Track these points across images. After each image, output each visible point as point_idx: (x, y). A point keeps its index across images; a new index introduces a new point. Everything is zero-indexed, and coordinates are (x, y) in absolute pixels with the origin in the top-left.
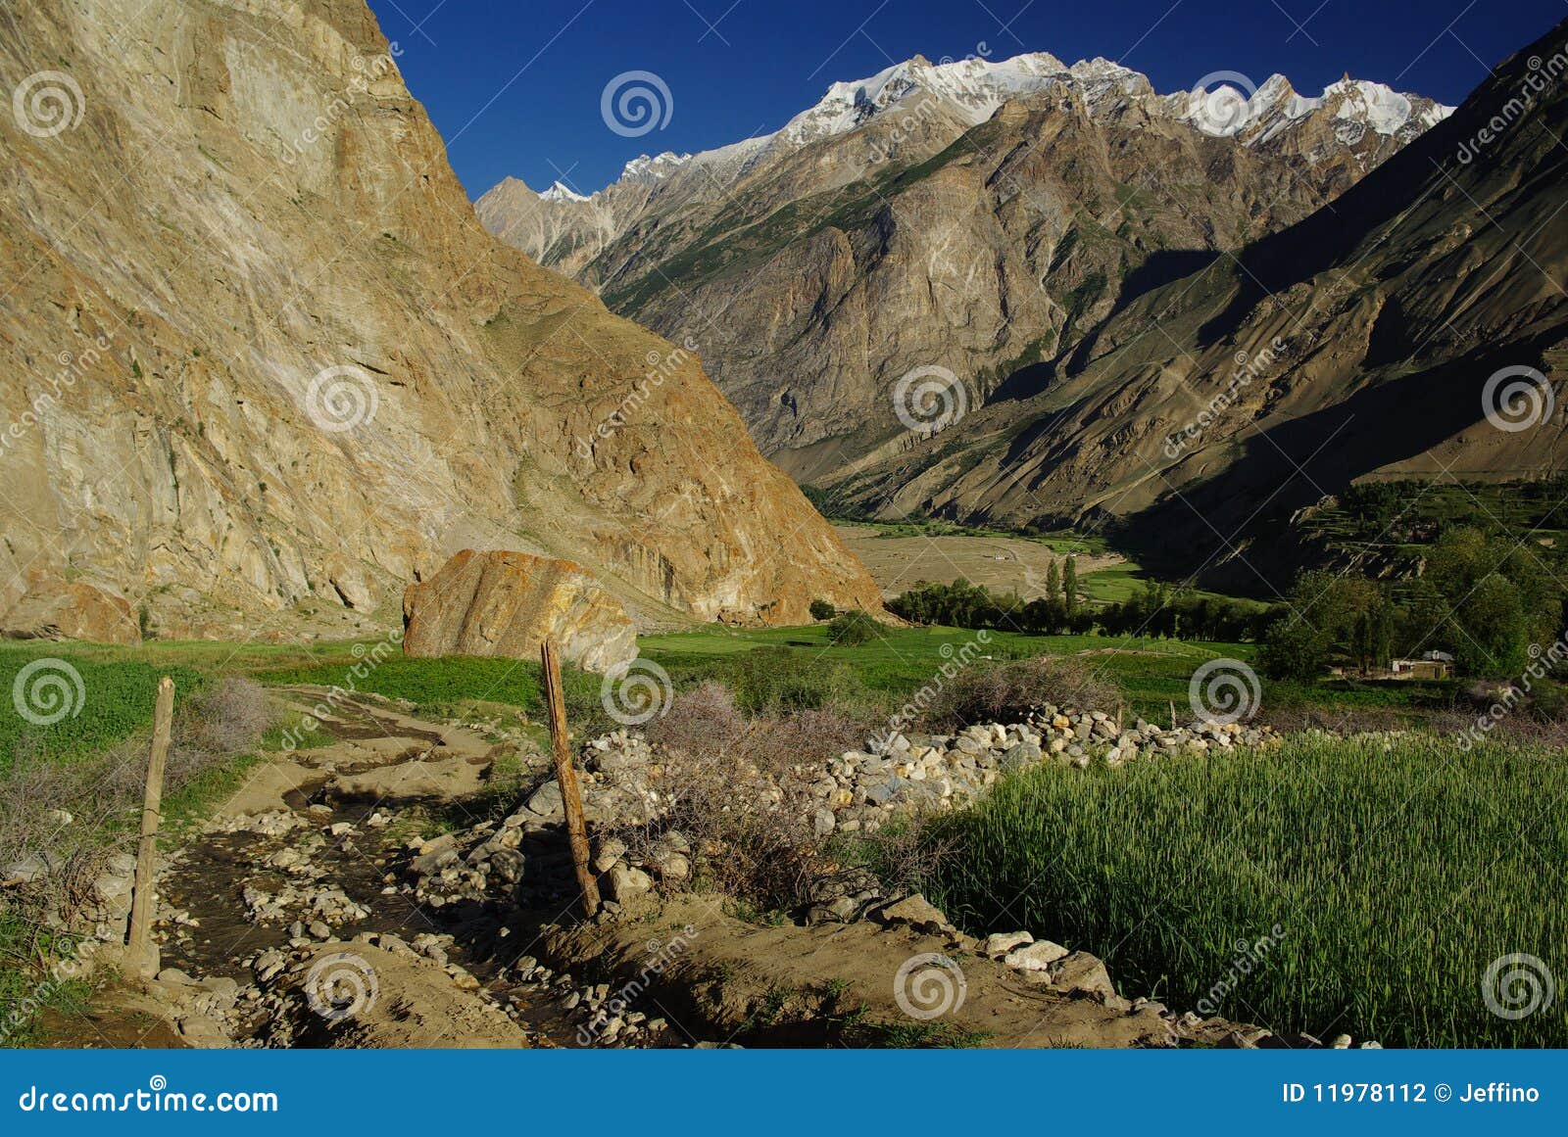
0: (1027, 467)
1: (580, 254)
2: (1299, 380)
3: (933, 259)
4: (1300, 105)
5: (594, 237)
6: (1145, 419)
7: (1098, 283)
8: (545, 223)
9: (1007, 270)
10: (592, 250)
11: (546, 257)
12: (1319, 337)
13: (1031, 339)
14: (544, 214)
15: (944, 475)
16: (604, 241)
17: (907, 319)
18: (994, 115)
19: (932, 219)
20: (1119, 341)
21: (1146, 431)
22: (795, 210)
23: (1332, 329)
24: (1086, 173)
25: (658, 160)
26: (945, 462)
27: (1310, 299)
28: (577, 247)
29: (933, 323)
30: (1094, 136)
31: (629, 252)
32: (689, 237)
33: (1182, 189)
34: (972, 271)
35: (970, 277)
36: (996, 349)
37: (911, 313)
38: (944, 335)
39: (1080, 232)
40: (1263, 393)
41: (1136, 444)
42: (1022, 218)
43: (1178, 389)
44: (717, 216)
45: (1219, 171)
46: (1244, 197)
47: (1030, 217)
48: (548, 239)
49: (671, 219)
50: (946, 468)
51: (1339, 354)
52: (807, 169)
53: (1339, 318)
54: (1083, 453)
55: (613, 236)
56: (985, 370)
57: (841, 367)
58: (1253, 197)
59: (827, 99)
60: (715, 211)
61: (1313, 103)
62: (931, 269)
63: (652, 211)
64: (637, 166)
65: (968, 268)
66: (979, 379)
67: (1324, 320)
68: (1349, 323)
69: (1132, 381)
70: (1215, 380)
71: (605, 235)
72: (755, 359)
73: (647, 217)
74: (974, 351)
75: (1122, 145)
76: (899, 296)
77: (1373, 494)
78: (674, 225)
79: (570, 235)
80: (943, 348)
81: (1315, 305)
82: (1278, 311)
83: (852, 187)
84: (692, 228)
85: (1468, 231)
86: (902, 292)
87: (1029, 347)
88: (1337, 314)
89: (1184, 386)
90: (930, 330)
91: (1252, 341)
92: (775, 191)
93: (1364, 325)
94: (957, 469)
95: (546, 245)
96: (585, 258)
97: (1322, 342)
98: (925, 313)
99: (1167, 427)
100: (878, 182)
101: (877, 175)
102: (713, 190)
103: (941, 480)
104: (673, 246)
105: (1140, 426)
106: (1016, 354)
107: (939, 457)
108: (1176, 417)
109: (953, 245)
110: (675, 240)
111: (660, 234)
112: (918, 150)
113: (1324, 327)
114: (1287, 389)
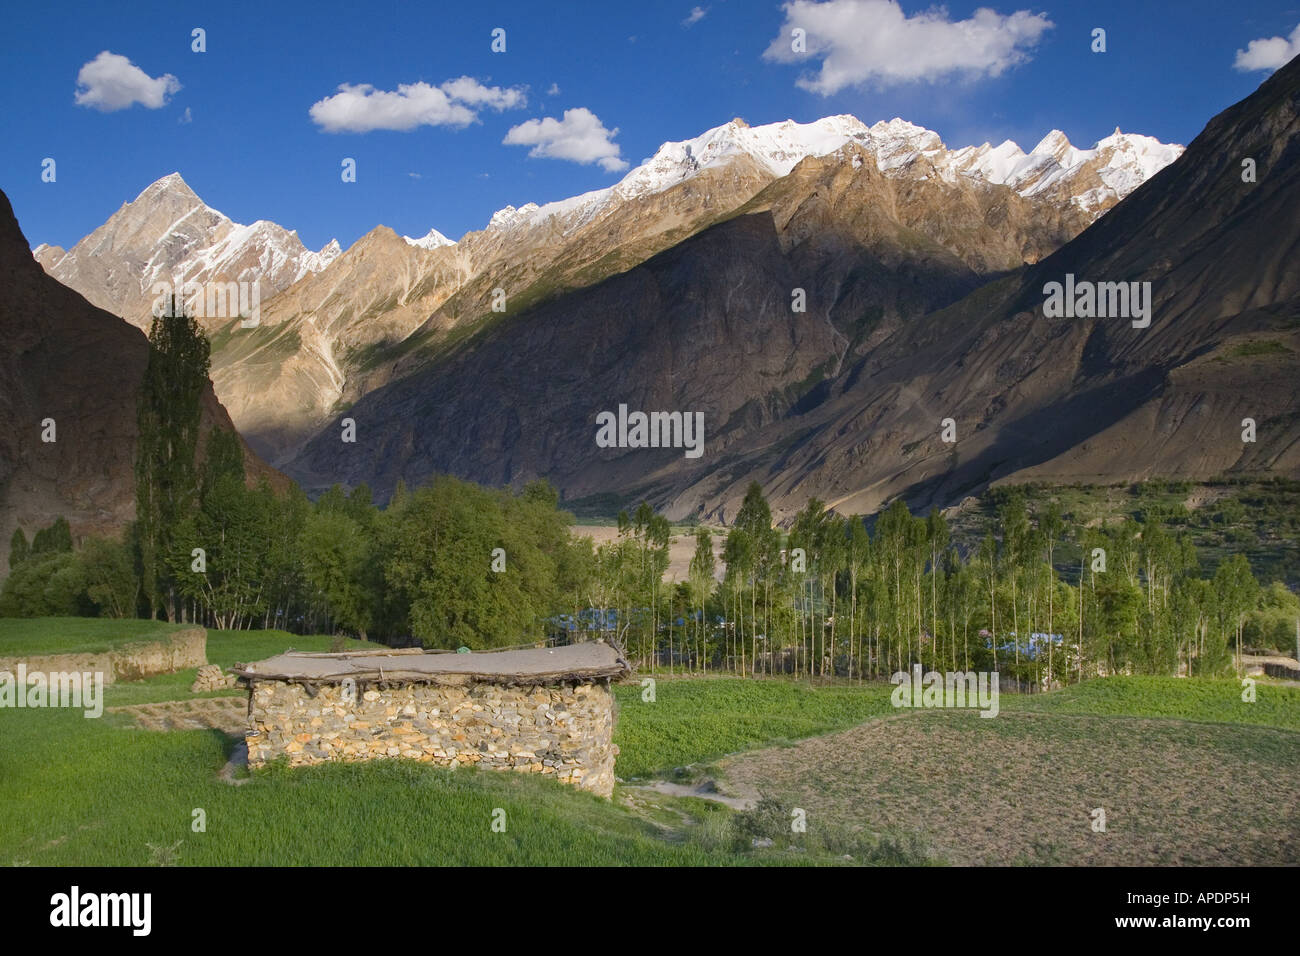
0: (785, 474)
1: (440, 292)
2: (1015, 397)
3: (730, 295)
4: (1076, 157)
5: (453, 277)
6: (882, 432)
7: (877, 314)
8: (411, 265)
10: (451, 289)
11: (411, 294)
12: (1033, 359)
13: (816, 363)
14: (410, 258)
15: (717, 482)
16: (462, 281)
17: (705, 347)
18: (793, 170)
19: (729, 261)
20: (885, 364)
21: (882, 443)
22: (620, 253)
23: (1046, 352)
24: (872, 219)
25: (522, 210)
26: (719, 471)
27: (1030, 325)
28: (438, 286)
29: (728, 351)
30: (883, 187)
31: (480, 291)
32: (531, 277)
33: (960, 232)
34: (764, 305)
35: (762, 311)
36: (785, 372)
37: (709, 342)
38: (738, 361)
39: (863, 270)
40: (984, 409)
41: (873, 454)
42: (813, 259)
43: (913, 406)
44: (556, 259)
45: (995, 215)
46: (1017, 237)
48: (413, 278)
49: (517, 262)
50: (720, 477)
51: (1050, 373)
52: (633, 217)
53: (1052, 342)
54: (829, 463)
55: (470, 276)
56: (775, 391)
57: (647, 389)
58: (1025, 237)
59: (658, 157)
60: (554, 254)
61: (1086, 155)
62: (728, 304)
63: (503, 255)
64: (504, 215)
65: (761, 302)
66: (769, 399)
67: (1041, 343)
68: (1060, 347)
69: (877, 399)
70: (944, 396)
71: (463, 276)
72: (575, 384)
73: (499, 260)
74: (765, 374)
75: (908, 194)
76: (698, 327)
77: (1003, 497)
78: (518, 266)
79: (432, 277)
80: (737, 373)
81: (1033, 331)
82: (1002, 337)
83: (670, 233)
84: (534, 269)
85: (1168, 265)
86: (701, 323)
87: (813, 370)
88: (1052, 338)
89: (918, 403)
90: (725, 357)
91: (978, 364)
92: (605, 237)
93: (1073, 348)
94: (730, 477)
95: (411, 284)
96: (445, 295)
97: (1037, 363)
98: (721, 341)
99: (901, 439)
100: (694, 228)
101: (692, 223)
102: (556, 236)
103: (713, 487)
104: (516, 285)
105: (878, 440)
106: (802, 377)
107: (717, 466)
108: (908, 430)
109: (747, 282)
110: (519, 280)
111: (506, 275)
112: (730, 200)
113: (1038, 351)
114: (1003, 404)
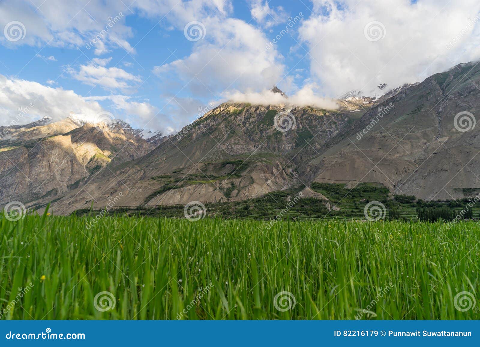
3: (52, 157)
7: (99, 167)
9: (74, 162)
13: (78, 179)
17: (41, 172)
19: (53, 148)
29: (49, 173)
34: (64, 162)
36: (68, 181)
37: (43, 170)
38: (52, 177)
39: (97, 155)
42: (83, 151)
47: (85, 150)
62: (51, 160)
65: (63, 160)
76: (39, 166)
80: (51, 180)
87: (77, 181)
90: (48, 175)
98: (47, 170)
109: (59, 155)
